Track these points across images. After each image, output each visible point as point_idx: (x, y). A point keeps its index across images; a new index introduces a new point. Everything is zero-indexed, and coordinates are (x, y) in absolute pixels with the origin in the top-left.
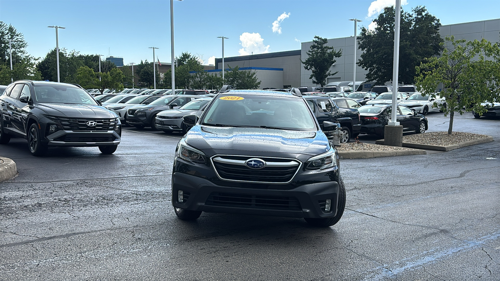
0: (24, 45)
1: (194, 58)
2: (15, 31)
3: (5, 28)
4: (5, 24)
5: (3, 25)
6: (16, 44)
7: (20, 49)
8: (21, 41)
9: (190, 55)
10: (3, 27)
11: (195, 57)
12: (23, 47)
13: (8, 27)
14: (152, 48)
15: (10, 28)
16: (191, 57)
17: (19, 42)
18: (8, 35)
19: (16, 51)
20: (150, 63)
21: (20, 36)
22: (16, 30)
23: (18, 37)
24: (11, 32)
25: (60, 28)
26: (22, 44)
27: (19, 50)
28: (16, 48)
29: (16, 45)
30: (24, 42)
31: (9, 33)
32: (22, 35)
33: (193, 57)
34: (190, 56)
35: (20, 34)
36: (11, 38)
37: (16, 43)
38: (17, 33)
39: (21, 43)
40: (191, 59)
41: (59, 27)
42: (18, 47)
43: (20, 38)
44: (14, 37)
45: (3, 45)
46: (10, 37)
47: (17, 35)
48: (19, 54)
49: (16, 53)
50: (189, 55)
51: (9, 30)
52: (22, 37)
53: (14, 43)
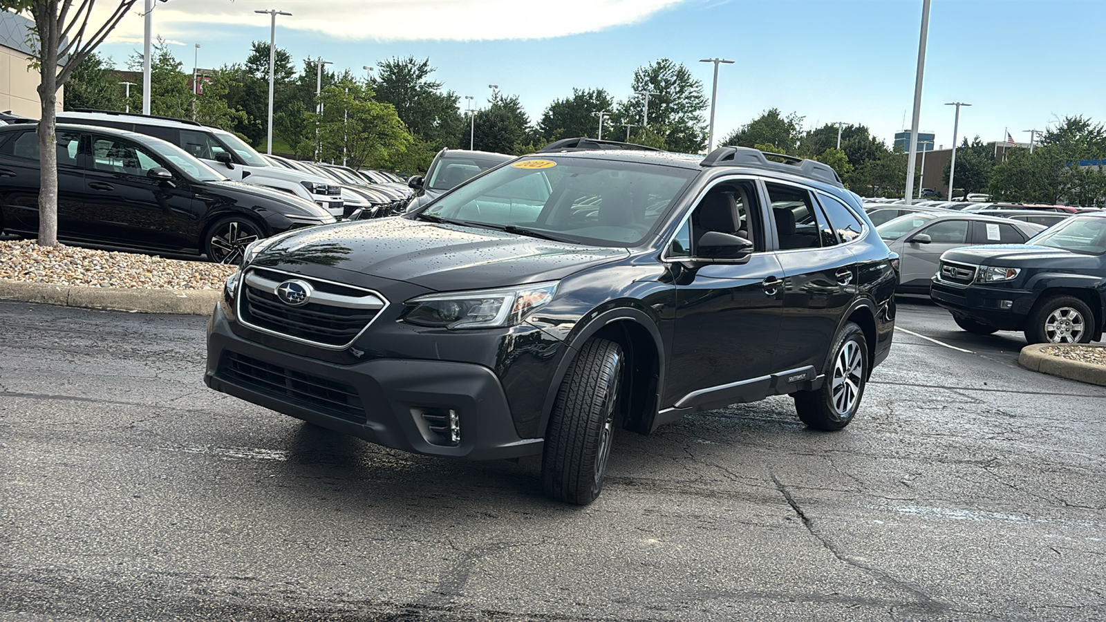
0: (701, 104)
1: (1099, 132)
2: (688, 77)
3: (671, 71)
4: (673, 64)
5: (668, 67)
6: (687, 103)
7: (694, 113)
8: (696, 97)
9: (1089, 122)
10: (667, 70)
11: (1101, 129)
12: (699, 109)
13: (677, 68)
14: (953, 104)
15: (679, 72)
16: (1090, 128)
17: (693, 99)
18: (676, 85)
19: (686, 116)
20: (985, 144)
21: (697, 87)
22: (689, 75)
23: (692, 90)
24: (681, 80)
25: (723, 62)
26: (698, 104)
27: (690, 115)
28: (686, 112)
29: (687, 105)
30: (702, 98)
31: (677, 83)
32: (701, 84)
33: (1097, 129)
34: (1088, 125)
35: (696, 82)
36: (679, 92)
37: (687, 100)
38: (691, 81)
39: (697, 101)
40: (1091, 133)
41: (722, 60)
42: (690, 109)
43: (695, 91)
44: (686, 89)
45: (664, 105)
46: (678, 89)
47: (691, 86)
48: (690, 124)
49: (684, 122)
50: (1085, 123)
51: (677, 77)
52: (699, 88)
53: (684, 102)
